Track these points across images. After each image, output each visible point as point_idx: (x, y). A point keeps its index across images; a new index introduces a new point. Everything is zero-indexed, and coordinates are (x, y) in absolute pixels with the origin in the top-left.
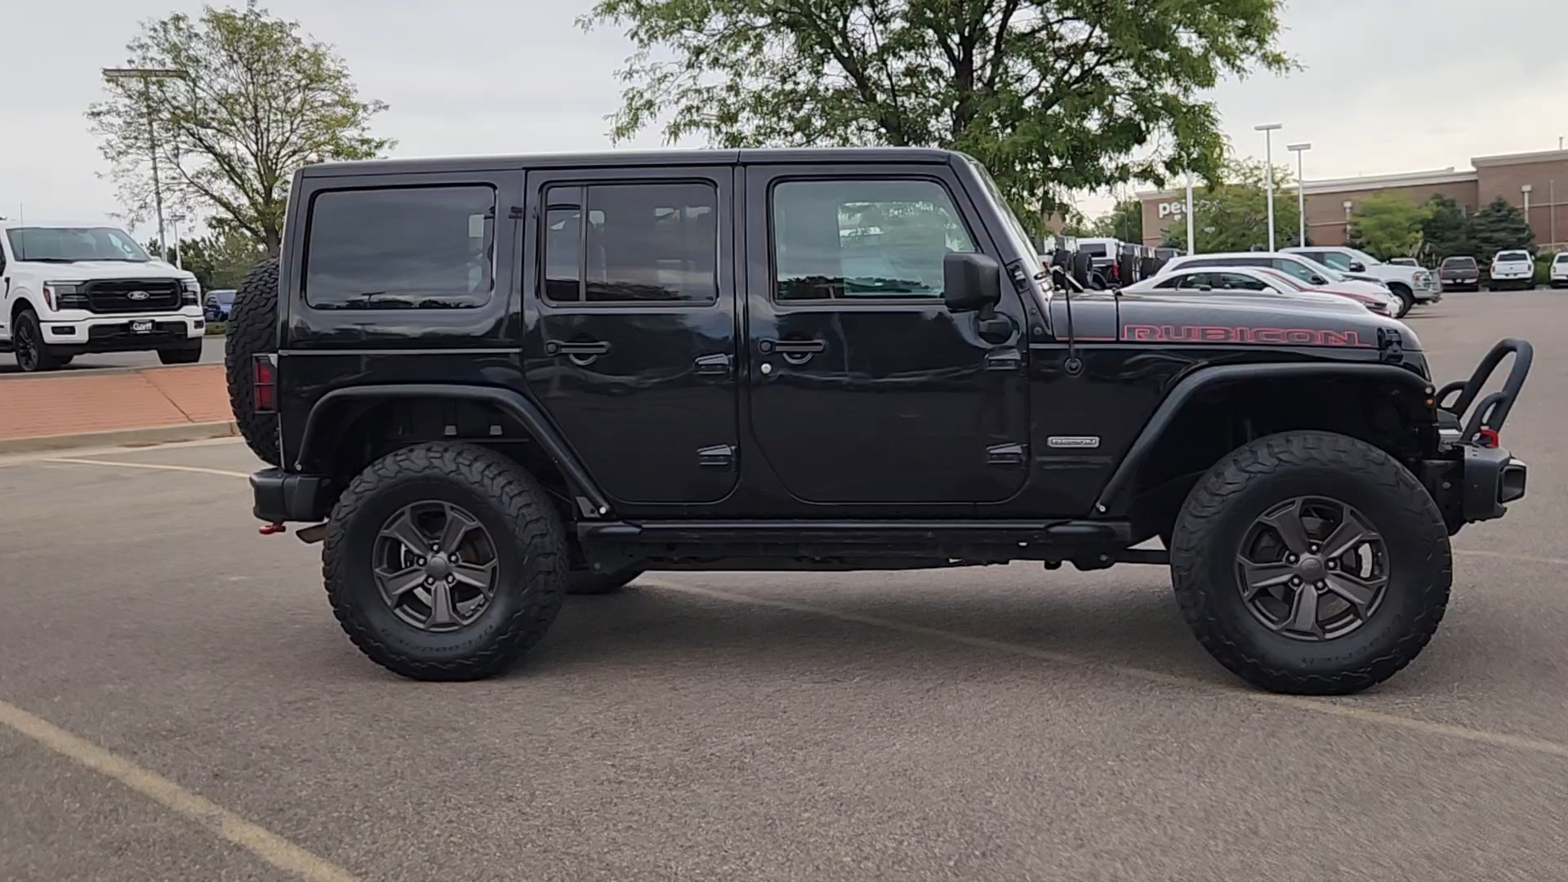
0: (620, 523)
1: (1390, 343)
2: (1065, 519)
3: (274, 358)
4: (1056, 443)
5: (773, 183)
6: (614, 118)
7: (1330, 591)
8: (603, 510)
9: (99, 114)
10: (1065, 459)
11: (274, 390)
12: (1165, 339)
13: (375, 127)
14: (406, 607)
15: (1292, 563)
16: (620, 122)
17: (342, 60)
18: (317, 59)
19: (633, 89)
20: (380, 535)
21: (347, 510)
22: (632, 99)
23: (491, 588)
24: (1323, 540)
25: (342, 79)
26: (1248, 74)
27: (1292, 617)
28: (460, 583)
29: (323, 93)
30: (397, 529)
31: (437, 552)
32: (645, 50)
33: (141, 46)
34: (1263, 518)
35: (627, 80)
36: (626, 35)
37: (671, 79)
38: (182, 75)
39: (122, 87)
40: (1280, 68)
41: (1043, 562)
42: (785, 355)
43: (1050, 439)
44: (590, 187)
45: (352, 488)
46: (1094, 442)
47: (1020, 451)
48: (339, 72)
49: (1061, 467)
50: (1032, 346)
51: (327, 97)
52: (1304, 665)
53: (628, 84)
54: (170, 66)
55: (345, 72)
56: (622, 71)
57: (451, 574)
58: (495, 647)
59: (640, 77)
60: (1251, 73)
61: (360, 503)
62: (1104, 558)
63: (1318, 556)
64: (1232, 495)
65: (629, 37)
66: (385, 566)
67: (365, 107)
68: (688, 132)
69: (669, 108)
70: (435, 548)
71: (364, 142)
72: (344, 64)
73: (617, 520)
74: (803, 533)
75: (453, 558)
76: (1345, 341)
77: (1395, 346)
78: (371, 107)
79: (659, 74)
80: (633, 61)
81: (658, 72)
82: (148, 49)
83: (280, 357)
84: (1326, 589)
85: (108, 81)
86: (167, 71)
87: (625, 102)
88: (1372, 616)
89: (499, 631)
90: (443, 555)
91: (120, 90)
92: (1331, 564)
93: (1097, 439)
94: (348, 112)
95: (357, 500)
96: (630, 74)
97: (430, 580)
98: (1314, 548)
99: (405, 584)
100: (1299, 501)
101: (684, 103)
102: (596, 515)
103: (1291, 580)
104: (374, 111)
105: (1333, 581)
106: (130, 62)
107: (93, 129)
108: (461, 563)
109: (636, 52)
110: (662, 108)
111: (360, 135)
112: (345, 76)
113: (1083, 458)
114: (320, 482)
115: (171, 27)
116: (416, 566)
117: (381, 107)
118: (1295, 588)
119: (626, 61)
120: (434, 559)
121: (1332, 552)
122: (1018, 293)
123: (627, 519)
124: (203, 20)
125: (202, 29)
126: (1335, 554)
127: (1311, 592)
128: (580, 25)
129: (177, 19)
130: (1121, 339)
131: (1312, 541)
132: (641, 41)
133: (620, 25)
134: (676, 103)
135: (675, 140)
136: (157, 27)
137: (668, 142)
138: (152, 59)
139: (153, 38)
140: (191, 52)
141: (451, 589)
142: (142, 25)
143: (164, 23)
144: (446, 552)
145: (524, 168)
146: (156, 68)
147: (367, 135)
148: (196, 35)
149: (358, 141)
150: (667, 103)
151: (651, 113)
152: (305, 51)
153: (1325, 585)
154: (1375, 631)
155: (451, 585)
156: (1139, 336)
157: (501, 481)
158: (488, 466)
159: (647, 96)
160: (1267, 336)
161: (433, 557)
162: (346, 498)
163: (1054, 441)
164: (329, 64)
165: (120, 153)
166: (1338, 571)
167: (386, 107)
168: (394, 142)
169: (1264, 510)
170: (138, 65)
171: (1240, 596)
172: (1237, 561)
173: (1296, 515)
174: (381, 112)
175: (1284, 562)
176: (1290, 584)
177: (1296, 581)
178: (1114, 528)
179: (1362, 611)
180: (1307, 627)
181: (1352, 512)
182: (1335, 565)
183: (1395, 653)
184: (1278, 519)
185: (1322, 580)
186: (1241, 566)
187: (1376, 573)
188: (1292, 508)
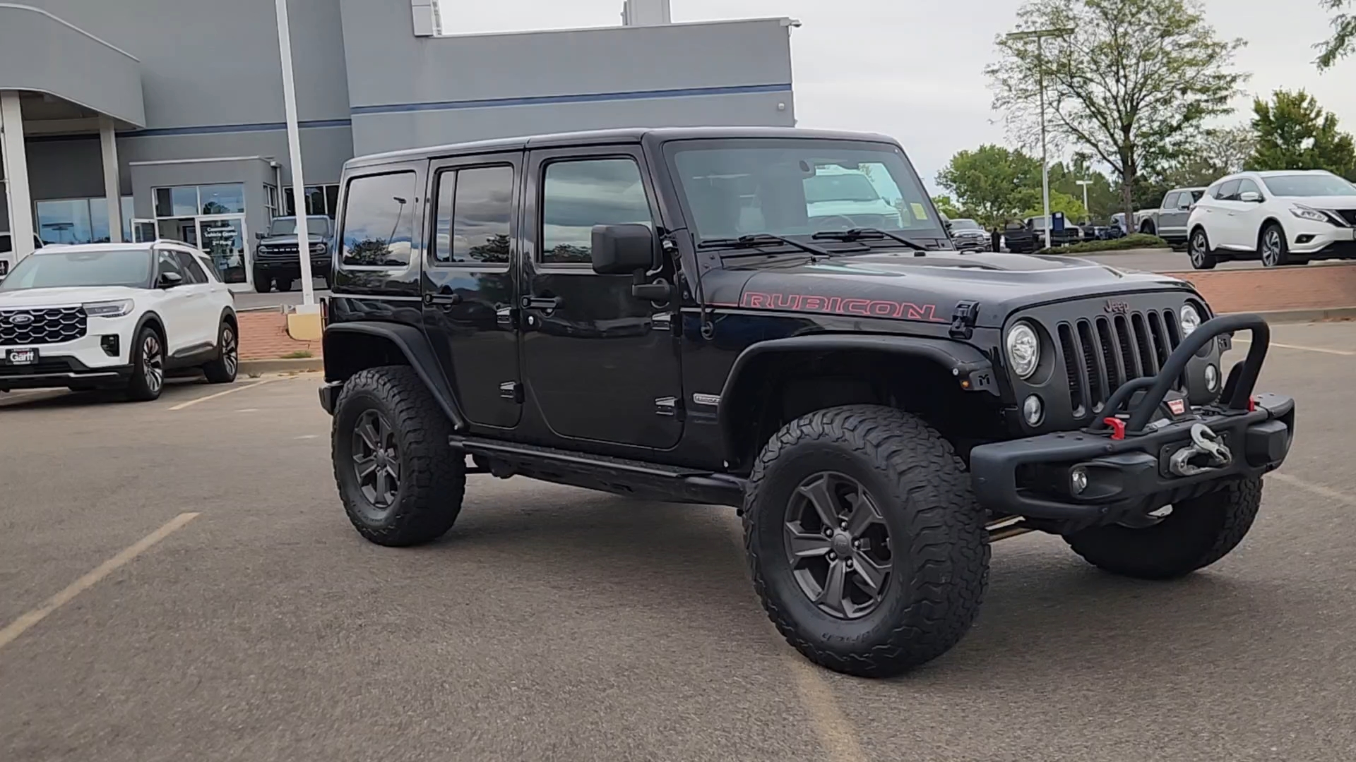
7: (855, 571)
8: (457, 428)
9: (993, 72)
10: (707, 415)
12: (773, 307)
14: (368, 486)
15: (828, 536)
17: (1202, 5)
20: (354, 431)
21: (339, 409)
24: (848, 517)
25: (1200, 22)
27: (826, 590)
29: (1182, 36)
30: (361, 429)
31: (380, 448)
33: (1027, 12)
34: (800, 489)
38: (1059, 33)
39: (1010, 48)
42: (541, 310)
43: (695, 395)
44: (459, 172)
47: (674, 405)
48: (1197, 16)
49: (704, 422)
50: (683, 309)
51: (1185, 39)
55: (1204, 16)
57: (386, 466)
58: (395, 523)
63: (847, 534)
66: (359, 455)
67: (1224, 47)
70: (379, 445)
71: (1219, 78)
72: (1203, 8)
75: (386, 454)
76: (921, 315)
78: (1230, 46)
82: (1031, 14)
84: (852, 569)
85: (1000, 44)
86: (1047, 31)
88: (881, 602)
90: (382, 451)
91: (1009, 51)
92: (856, 543)
94: (1209, 51)
97: (378, 469)
98: (843, 524)
99: (367, 469)
100: (825, 474)
104: (1234, 48)
105: (856, 560)
106: (1018, 26)
108: (389, 458)
111: (1218, 71)
112: (1203, 19)
113: (712, 416)
116: (371, 458)
117: (1239, 42)
118: (830, 561)
120: (379, 453)
121: (855, 531)
126: (857, 533)
127: (841, 568)
130: (741, 305)
131: (841, 517)
138: (1034, 22)
140: (1070, 13)
141: (385, 477)
144: (383, 449)
146: (1038, 30)
147: (1224, 71)
149: (1213, 77)
153: (852, 564)
154: (878, 618)
155: (386, 475)
156: (754, 304)
158: (393, 387)
162: (339, 402)
163: (698, 398)
164: (1189, 10)
166: (861, 551)
167: (1246, 43)
168: (1247, 76)
169: (800, 482)
170: (1024, 28)
171: (788, 562)
172: (785, 528)
173: (824, 488)
174: (1241, 48)
175: (821, 535)
176: (827, 557)
177: (831, 555)
178: (740, 485)
179: (875, 595)
180: (835, 603)
181: (864, 492)
182: (860, 545)
183: (891, 643)
184: (811, 491)
185: (850, 558)
186: (789, 533)
187: (891, 557)
188: (821, 481)
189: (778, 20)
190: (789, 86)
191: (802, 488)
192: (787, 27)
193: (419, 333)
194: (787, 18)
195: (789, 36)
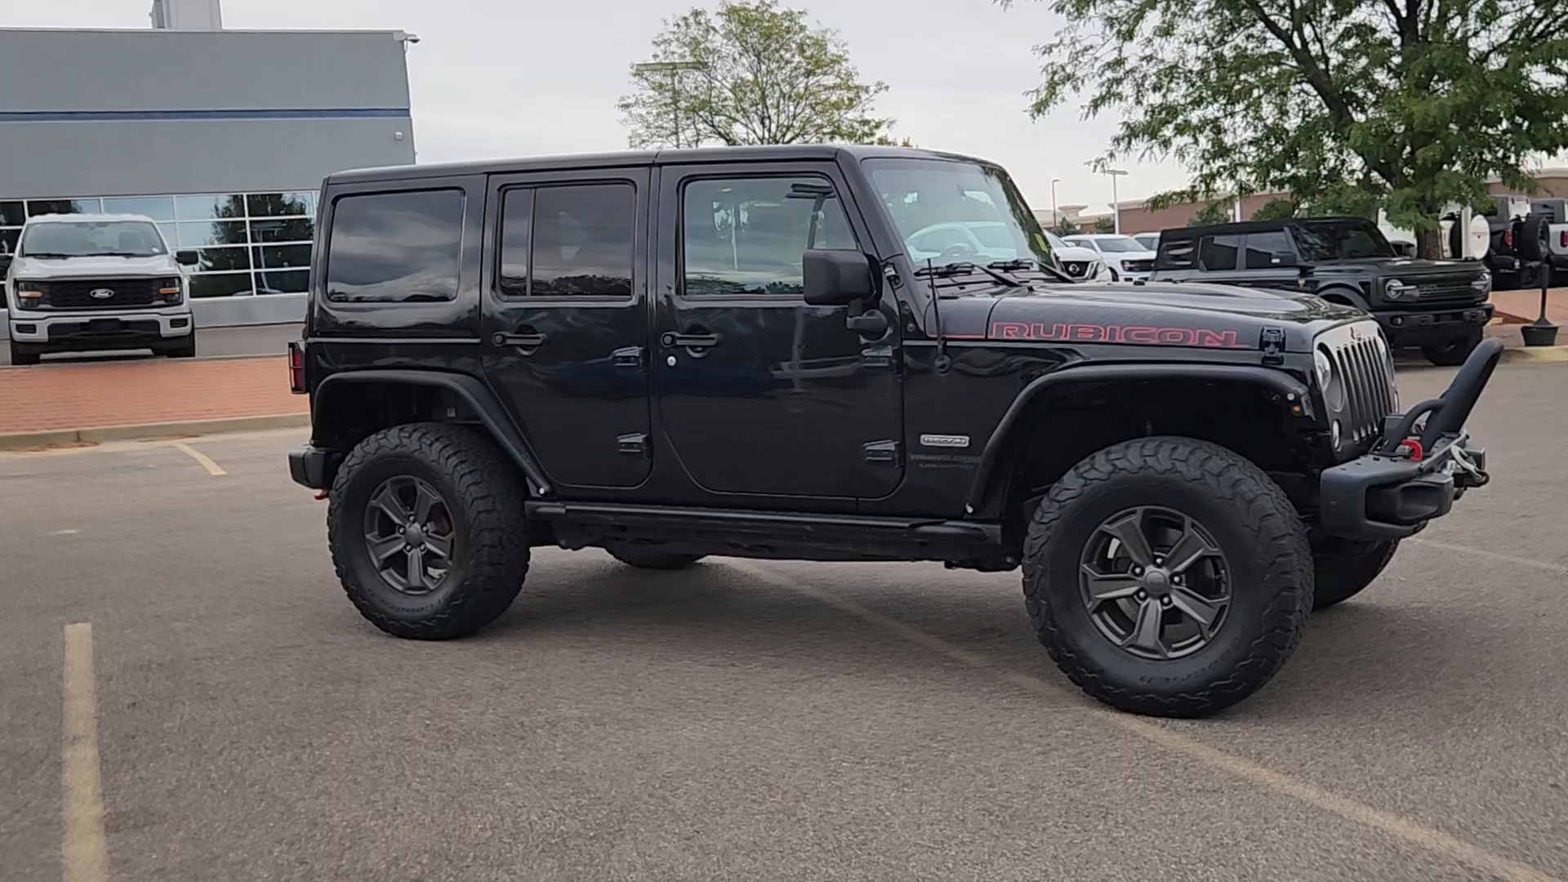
0: (559, 504)
1: (1268, 344)
2: (940, 518)
3: (302, 343)
4: (928, 441)
5: (683, 183)
6: (1035, 94)
7: (1175, 608)
8: (542, 491)
9: (627, 106)
10: (939, 458)
11: (303, 372)
12: (1033, 338)
13: (874, 109)
14: (391, 571)
15: (1137, 575)
16: (1040, 97)
17: (845, 44)
18: (820, 45)
19: (1052, 64)
20: (369, 505)
21: (343, 480)
22: (1054, 73)
23: (451, 558)
24: (1166, 553)
25: (844, 63)
27: (1135, 633)
28: (429, 552)
29: (826, 77)
30: (381, 500)
31: (414, 522)
32: (1073, 23)
33: (664, 41)
34: (1104, 527)
35: (1046, 55)
36: (1050, 9)
37: (1091, 51)
38: (700, 66)
39: (647, 80)
42: (688, 349)
43: (922, 437)
44: (539, 190)
45: (346, 461)
46: (962, 441)
47: (893, 449)
48: (840, 56)
49: (934, 466)
50: (906, 343)
51: (829, 80)
52: (1141, 684)
53: (1047, 59)
54: (689, 59)
55: (847, 56)
56: (1041, 46)
57: (423, 543)
58: (451, 610)
59: (1060, 51)
61: (352, 475)
63: (1164, 570)
64: (1070, 501)
65: (1053, 10)
66: (376, 533)
67: (867, 90)
68: (1107, 104)
69: (1092, 81)
70: (412, 518)
71: (865, 122)
72: (846, 48)
73: (555, 501)
75: (425, 529)
76: (1219, 341)
77: (1272, 348)
78: (872, 89)
79: (1079, 47)
80: (1063, 34)
81: (1077, 45)
82: (670, 44)
83: (307, 343)
84: (1171, 606)
85: (635, 75)
86: (687, 63)
87: (1044, 78)
88: (1213, 638)
89: (453, 597)
90: (417, 525)
91: (645, 84)
92: (1177, 579)
93: (967, 438)
94: (851, 95)
95: (348, 473)
96: (1049, 50)
97: (408, 548)
98: (1159, 561)
99: (389, 549)
100: (1140, 509)
101: (1109, 74)
102: (538, 495)
103: (1137, 593)
104: (876, 92)
105: (1177, 596)
106: (656, 56)
107: (625, 120)
108: (430, 534)
109: (1065, 26)
110: (1086, 81)
111: (861, 116)
112: (846, 60)
113: (956, 458)
114: (328, 454)
115: (691, 20)
116: (397, 535)
117: (881, 87)
118: (1140, 602)
119: (1057, 34)
120: (412, 529)
121: (1176, 567)
122: (893, 290)
123: (565, 499)
124: (718, 14)
125: (718, 22)
126: (1180, 568)
127: (1155, 607)
129: (696, 14)
130: (990, 337)
131: (1156, 553)
132: (1069, 14)
134: (1100, 76)
135: (1094, 114)
136: (680, 22)
137: (1087, 117)
138: (673, 53)
139: (674, 33)
140: (710, 46)
141: (423, 556)
142: (665, 21)
143: (685, 19)
144: (419, 522)
145: (487, 172)
146: (677, 61)
147: (867, 116)
148: (714, 29)
149: (857, 122)
150: (1090, 76)
151: (1074, 87)
152: (810, 38)
153: (1170, 601)
154: (1215, 654)
155: (423, 553)
156: (1008, 334)
157: (455, 460)
158: (445, 447)
159: (1069, 70)
160: (1137, 335)
161: (410, 527)
162: (342, 471)
163: (927, 439)
164: (832, 49)
165: (643, 141)
166: (1184, 587)
167: (887, 88)
168: (892, 122)
169: (1105, 519)
170: (661, 59)
171: (1085, 607)
172: (1081, 570)
173: (1138, 525)
174: (883, 92)
175: (1129, 574)
176: (1135, 597)
177: (1142, 594)
178: (986, 532)
179: (1205, 631)
180: (1150, 644)
181: (1193, 525)
182: (1181, 580)
183: (1234, 678)
184: (1119, 527)
185: (1167, 595)
186: (1085, 575)
187: (1223, 591)
188: (1133, 517)
189: (390, 33)
190: (406, 112)
191: (1107, 526)
192: (402, 42)
193: (476, 382)
194: (402, 31)
195: (404, 52)
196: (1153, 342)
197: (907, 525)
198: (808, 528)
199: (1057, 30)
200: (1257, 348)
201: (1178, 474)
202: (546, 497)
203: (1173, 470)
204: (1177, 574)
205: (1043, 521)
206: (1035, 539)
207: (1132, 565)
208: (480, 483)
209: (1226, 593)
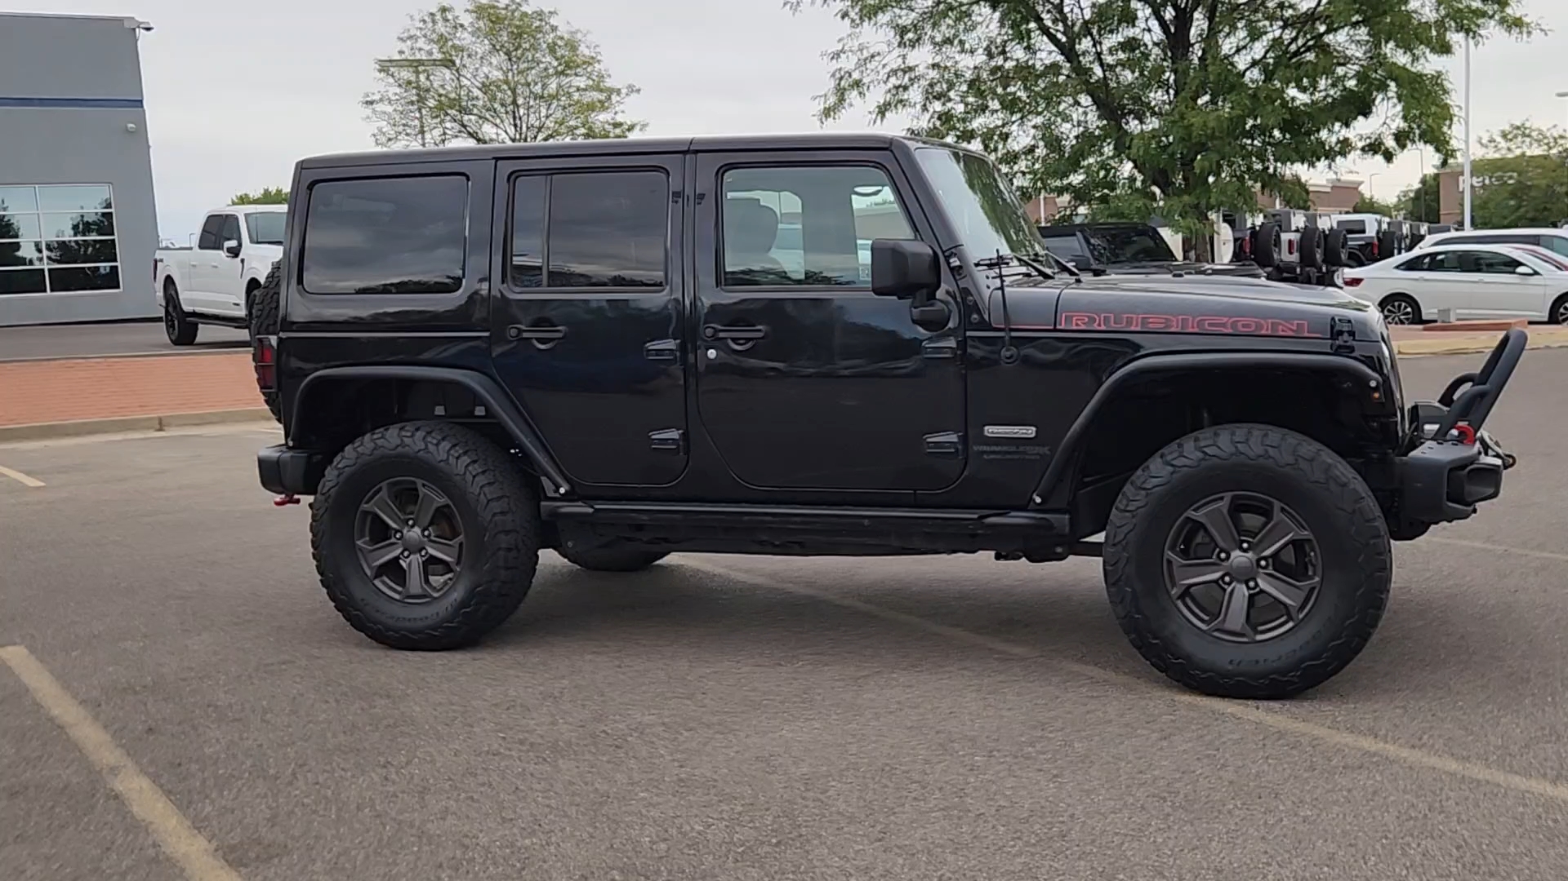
0: (580, 503)
1: (1341, 333)
2: (1005, 509)
3: (274, 340)
4: (992, 433)
5: (721, 171)
6: (823, 99)
7: (1262, 591)
8: (562, 490)
9: (372, 103)
10: (1005, 448)
11: (274, 369)
12: (1103, 328)
13: (627, 111)
14: (385, 579)
15: (1223, 560)
16: (828, 102)
17: (596, 46)
18: (572, 46)
19: (840, 69)
20: (361, 509)
21: (331, 484)
22: (841, 78)
23: (458, 563)
24: (1254, 538)
25: (596, 65)
26: (1485, 40)
27: (1222, 616)
28: (432, 557)
29: (578, 78)
30: (375, 504)
31: (412, 526)
32: (858, 30)
33: (410, 37)
34: (1190, 513)
35: (835, 61)
36: (836, 15)
37: (877, 58)
38: (448, 63)
39: (393, 76)
40: (1521, 33)
41: (993, 553)
42: (730, 342)
43: (986, 428)
45: (335, 463)
46: (1030, 432)
47: (956, 440)
48: (593, 58)
49: (999, 457)
50: (968, 334)
51: (581, 82)
52: (1230, 667)
53: (835, 65)
54: (438, 56)
55: (599, 58)
56: (829, 52)
57: (424, 548)
58: (461, 618)
59: (848, 57)
60: (1487, 38)
61: (342, 478)
62: (1059, 550)
63: (1250, 554)
64: (1157, 489)
65: (839, 15)
66: (367, 538)
67: (618, 92)
68: (894, 111)
69: (877, 87)
70: (411, 522)
71: (616, 125)
72: (598, 50)
73: (577, 500)
74: (746, 518)
75: (426, 533)
76: (1293, 330)
77: (1346, 336)
78: (624, 91)
79: (866, 54)
80: (845, 41)
81: (865, 52)
82: (416, 40)
83: (280, 340)
84: (1258, 589)
85: (380, 71)
86: (435, 60)
87: (832, 84)
88: (1303, 619)
89: (463, 604)
90: (417, 530)
91: (391, 80)
92: (1263, 563)
93: (1034, 429)
94: (602, 97)
95: (338, 476)
96: (836, 55)
97: (406, 554)
98: (1245, 545)
99: (387, 554)
100: (1228, 496)
101: (893, 81)
102: (557, 495)
103: (1222, 578)
104: (627, 94)
105: (1264, 580)
106: (401, 52)
107: (368, 117)
108: (433, 538)
109: (849, 32)
110: (871, 88)
111: (613, 119)
112: (599, 61)
113: (1021, 449)
114: (310, 457)
115: (438, 17)
116: (393, 540)
117: (633, 90)
118: (1226, 587)
119: (840, 41)
120: (411, 533)
121: (1263, 551)
123: (587, 499)
124: (467, 11)
125: (466, 19)
126: (1267, 553)
127: (1242, 591)
128: (788, 6)
129: (444, 10)
130: (1058, 327)
131: (1242, 538)
132: (853, 21)
133: (828, 5)
134: (885, 82)
135: (882, 120)
136: (426, 18)
137: (875, 122)
138: (420, 49)
139: (421, 29)
140: (457, 42)
141: (423, 562)
142: (411, 17)
143: (432, 14)
144: (419, 527)
145: (494, 158)
146: (424, 58)
147: (619, 118)
148: (462, 26)
149: (609, 124)
150: (876, 83)
151: (860, 93)
152: (562, 38)
153: (1257, 585)
154: (1305, 635)
155: (424, 559)
156: (1077, 325)
157: (466, 460)
158: (454, 446)
159: (856, 76)
160: (1210, 325)
161: (409, 531)
162: (330, 473)
163: (991, 431)
164: (583, 50)
165: (390, 140)
166: (1270, 571)
167: (638, 91)
168: (643, 125)
169: (1191, 505)
170: (407, 55)
171: (1168, 593)
172: (1166, 557)
173: (1225, 511)
174: (634, 95)
175: (1214, 559)
176: (1220, 582)
177: (1227, 579)
178: (1053, 521)
179: (1293, 613)
180: (1237, 627)
181: (1283, 510)
182: (1267, 565)
183: (1325, 658)
184: (1206, 514)
185: (1254, 579)
186: (1169, 562)
187: (1310, 573)
188: (1221, 503)
189: (120, 20)
190: (139, 103)
191: (1193, 512)
192: (134, 29)
193: (487, 377)
194: (133, 18)
195: (137, 41)
196: (1226, 331)
197: (976, 516)
198: (866, 522)
199: (840, 37)
200: (1329, 336)
201: (1271, 460)
202: (564, 498)
203: (1267, 456)
204: (1265, 558)
205: (1128, 509)
206: (1119, 527)
207: (1218, 550)
208: (494, 483)
209: (1315, 573)
